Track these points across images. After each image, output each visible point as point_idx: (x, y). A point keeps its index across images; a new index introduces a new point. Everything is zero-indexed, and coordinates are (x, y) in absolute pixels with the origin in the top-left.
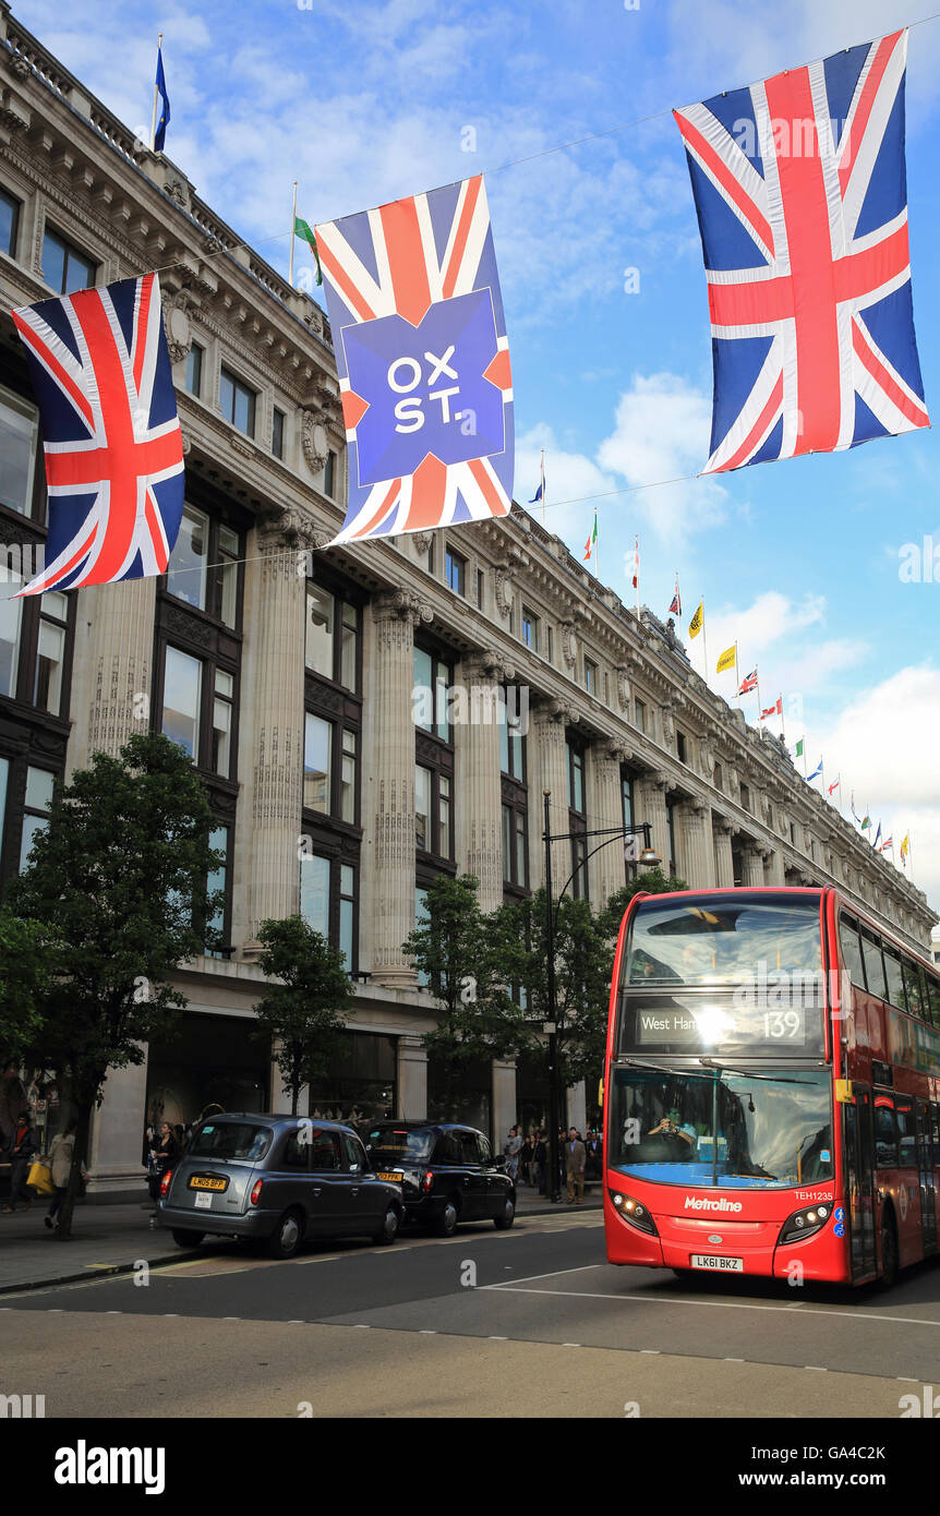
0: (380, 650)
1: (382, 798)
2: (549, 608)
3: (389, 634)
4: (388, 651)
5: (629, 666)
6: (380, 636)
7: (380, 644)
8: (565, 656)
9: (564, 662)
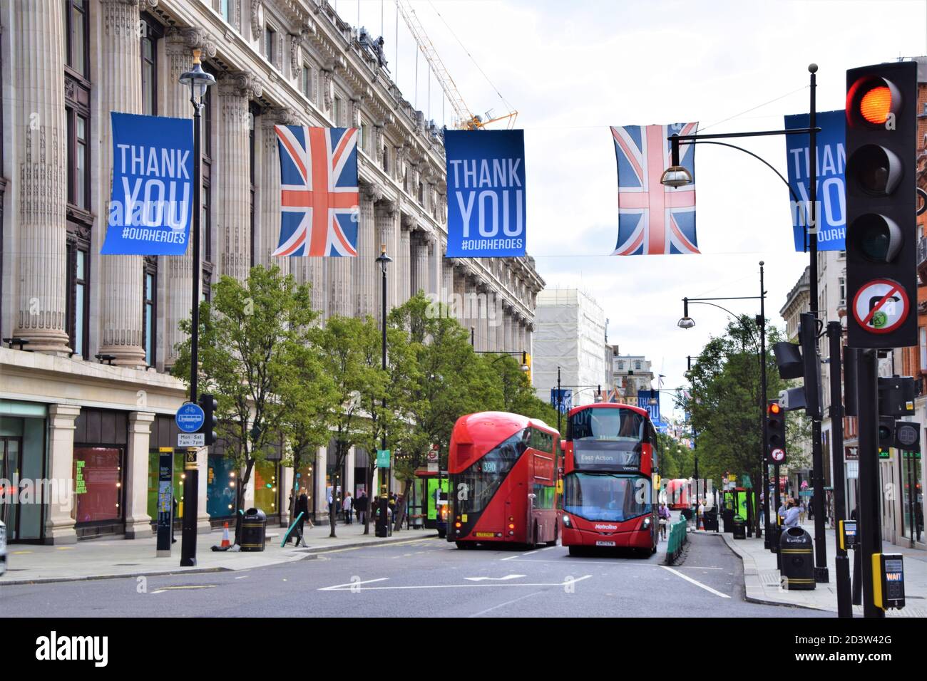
0: (224, 120)
1: (228, 241)
2: (317, 59)
3: (232, 108)
4: (231, 121)
5: (362, 98)
6: (224, 108)
7: (224, 115)
8: (325, 100)
9: (324, 104)
